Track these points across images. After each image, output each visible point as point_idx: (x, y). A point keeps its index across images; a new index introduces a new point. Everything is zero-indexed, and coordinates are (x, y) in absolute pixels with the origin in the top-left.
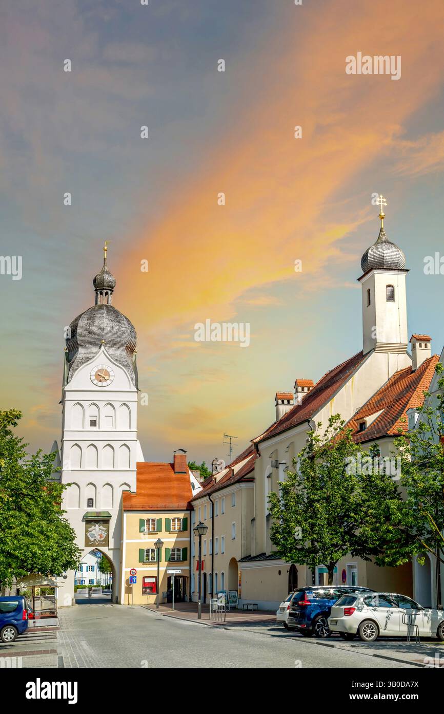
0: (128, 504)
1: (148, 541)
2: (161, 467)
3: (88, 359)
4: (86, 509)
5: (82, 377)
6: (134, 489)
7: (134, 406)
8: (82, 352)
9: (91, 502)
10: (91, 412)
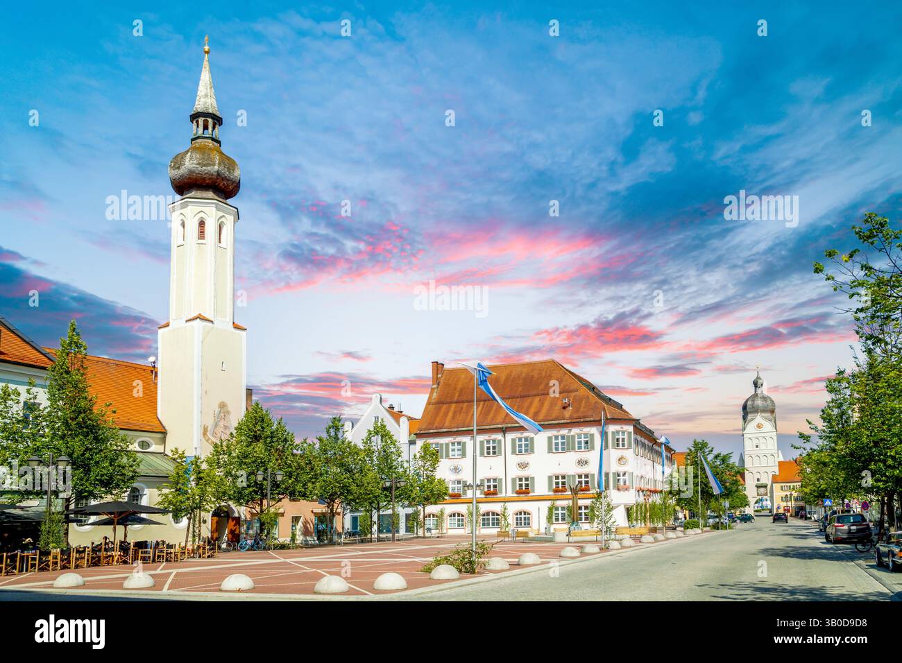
0: (775, 480)
1: (784, 494)
2: (789, 462)
3: (753, 419)
4: (757, 482)
5: (751, 427)
6: (777, 474)
7: (775, 438)
8: (750, 417)
9: (758, 480)
10: (755, 442)
